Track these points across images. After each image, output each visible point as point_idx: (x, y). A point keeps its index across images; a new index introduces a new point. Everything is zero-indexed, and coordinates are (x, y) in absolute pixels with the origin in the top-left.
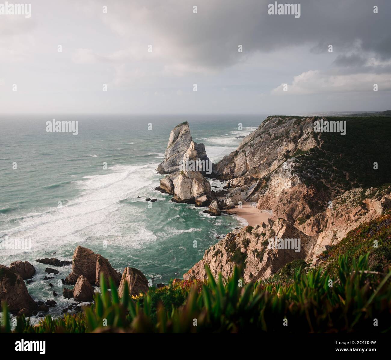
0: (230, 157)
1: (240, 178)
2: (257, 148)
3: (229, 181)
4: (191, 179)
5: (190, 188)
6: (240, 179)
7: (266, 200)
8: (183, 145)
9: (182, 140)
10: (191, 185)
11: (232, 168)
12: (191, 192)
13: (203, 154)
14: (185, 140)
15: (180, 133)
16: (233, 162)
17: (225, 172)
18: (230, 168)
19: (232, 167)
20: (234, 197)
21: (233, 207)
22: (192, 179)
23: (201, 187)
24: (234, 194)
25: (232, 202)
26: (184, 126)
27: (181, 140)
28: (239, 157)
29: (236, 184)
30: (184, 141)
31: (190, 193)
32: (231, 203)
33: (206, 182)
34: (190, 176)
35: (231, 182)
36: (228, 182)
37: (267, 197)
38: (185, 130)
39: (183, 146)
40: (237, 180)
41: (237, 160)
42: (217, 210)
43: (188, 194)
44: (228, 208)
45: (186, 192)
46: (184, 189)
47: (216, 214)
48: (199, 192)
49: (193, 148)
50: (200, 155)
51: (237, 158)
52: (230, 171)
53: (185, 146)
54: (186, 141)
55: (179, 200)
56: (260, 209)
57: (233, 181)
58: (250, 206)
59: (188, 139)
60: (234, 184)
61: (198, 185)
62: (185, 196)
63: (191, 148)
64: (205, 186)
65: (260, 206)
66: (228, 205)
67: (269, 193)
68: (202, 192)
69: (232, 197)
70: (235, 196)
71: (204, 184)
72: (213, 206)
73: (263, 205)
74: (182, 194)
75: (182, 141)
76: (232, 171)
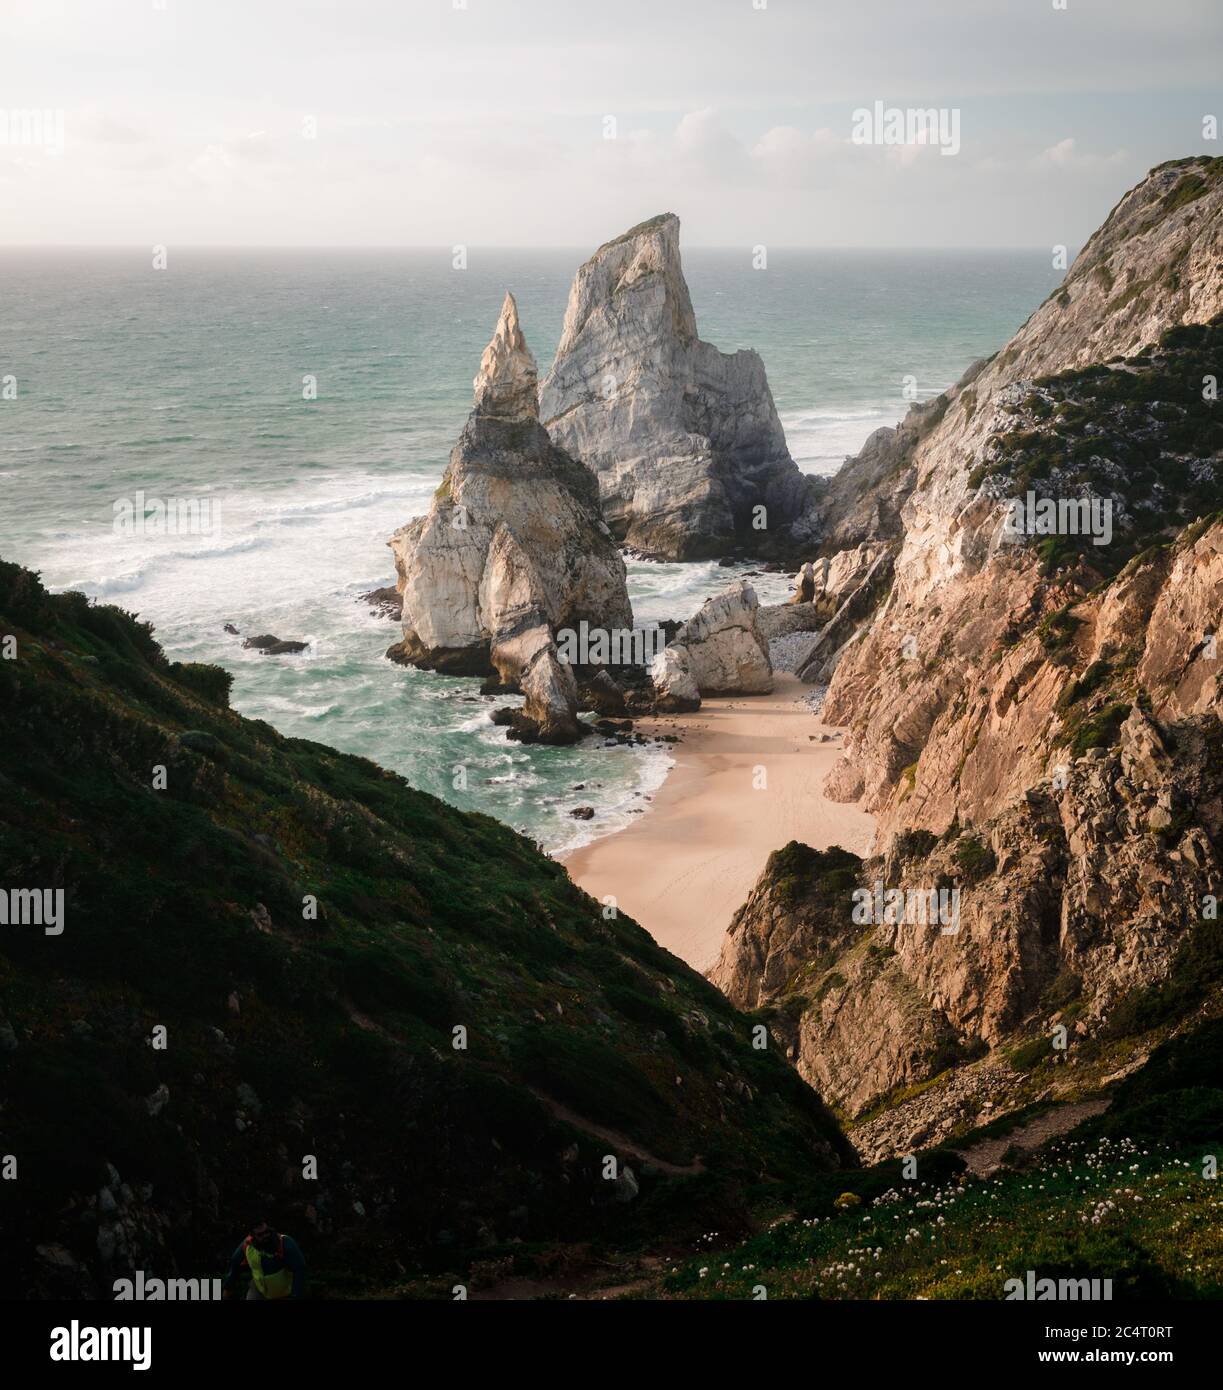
0: (902, 432)
1: (864, 549)
4: (486, 524)
5: (473, 578)
6: (864, 559)
7: (871, 667)
8: (617, 355)
9: (609, 321)
10: (477, 563)
11: (893, 504)
12: (477, 603)
13: (749, 418)
14: (633, 321)
15: (618, 279)
16: (907, 466)
17: (843, 529)
19: (895, 497)
20: (710, 644)
21: (684, 705)
22: (492, 527)
23: (522, 573)
24: (714, 627)
25: (685, 670)
26: (642, 238)
27: (605, 324)
28: (940, 436)
30: (624, 330)
31: (470, 611)
32: (673, 679)
33: (587, 553)
34: (483, 508)
35: (818, 577)
37: (875, 648)
38: (643, 266)
39: (618, 361)
40: (847, 566)
41: (926, 453)
42: (550, 705)
43: (460, 616)
44: (660, 709)
45: (451, 600)
46: (434, 584)
47: (543, 729)
48: (511, 602)
49: (507, 332)
50: (731, 421)
51: (931, 442)
53: (630, 362)
54: (636, 331)
55: (414, 649)
56: (833, 723)
57: (828, 567)
58: (802, 705)
59: (646, 320)
60: (829, 588)
61: (508, 559)
62: (441, 631)
63: (499, 335)
64: (576, 575)
65: (837, 702)
66: (661, 690)
68: (524, 605)
69: (698, 641)
70: (719, 636)
71: (570, 566)
72: (536, 678)
73: (854, 698)
74: (428, 615)
75: (614, 332)
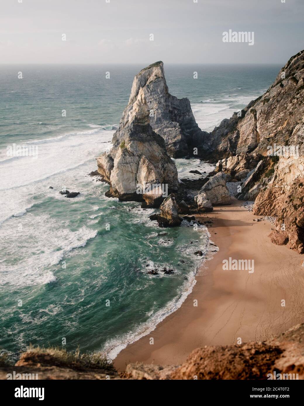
0: (232, 120)
2: (274, 104)
3: (219, 161)
4: (138, 156)
5: (135, 172)
6: (238, 159)
7: (269, 198)
8: (150, 100)
9: (148, 91)
10: (136, 168)
11: (233, 140)
12: (136, 179)
13: (187, 116)
14: (155, 91)
15: (148, 79)
16: (236, 130)
17: (220, 148)
18: (230, 140)
19: (234, 138)
20: (212, 190)
21: (208, 210)
22: (140, 156)
23: (152, 171)
24: (214, 185)
25: (208, 199)
26: (154, 68)
27: (147, 92)
28: (245, 121)
29: (231, 168)
30: (152, 93)
31: (134, 182)
32: (204, 202)
33: (167, 163)
34: (136, 151)
35: (224, 164)
36: (218, 164)
37: (270, 192)
38: (156, 76)
39: (151, 102)
41: (241, 126)
42: (172, 214)
43: (131, 184)
44: (200, 212)
45: (128, 179)
46: (123, 174)
47: (171, 222)
48: (149, 180)
49: (142, 99)
50: (182, 117)
51: (242, 123)
52: (229, 145)
53: (155, 102)
54: (156, 94)
55: (116, 194)
56: (258, 214)
58: (242, 208)
59: (159, 91)
61: (148, 167)
62: (125, 188)
63: (139, 100)
64: (165, 170)
65: (258, 208)
66: (200, 206)
67: (275, 185)
68: (153, 181)
69: (209, 190)
70: (215, 188)
71: (163, 167)
72: (167, 206)
73: (264, 207)
74: (121, 184)
75: (149, 94)
76: (232, 145)
